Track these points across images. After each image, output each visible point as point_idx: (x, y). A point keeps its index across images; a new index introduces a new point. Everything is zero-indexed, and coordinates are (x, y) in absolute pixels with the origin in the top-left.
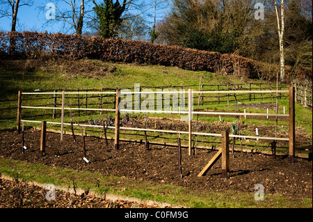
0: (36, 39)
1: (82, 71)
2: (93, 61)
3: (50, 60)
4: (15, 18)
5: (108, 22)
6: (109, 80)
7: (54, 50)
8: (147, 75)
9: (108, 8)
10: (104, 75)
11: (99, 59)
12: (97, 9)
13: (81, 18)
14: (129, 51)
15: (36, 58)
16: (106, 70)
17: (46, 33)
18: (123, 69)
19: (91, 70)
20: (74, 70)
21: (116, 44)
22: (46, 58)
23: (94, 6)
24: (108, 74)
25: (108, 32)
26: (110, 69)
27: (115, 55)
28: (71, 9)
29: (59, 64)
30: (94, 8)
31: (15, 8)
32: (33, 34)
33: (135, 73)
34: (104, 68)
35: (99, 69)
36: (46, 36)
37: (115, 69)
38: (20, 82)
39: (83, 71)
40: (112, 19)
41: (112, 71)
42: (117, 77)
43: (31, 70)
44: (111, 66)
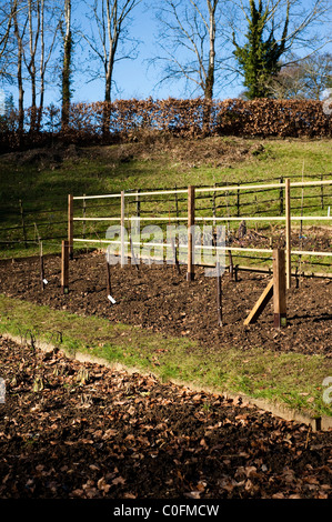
0: (136, 111)
1: (206, 157)
2: (226, 139)
3: (157, 143)
4: (109, 81)
5: (256, 72)
6: (250, 168)
7: (164, 126)
8: (316, 156)
9: (255, 50)
10: (242, 160)
11: (237, 135)
12: (239, 53)
13: (211, 71)
14: (288, 117)
15: (136, 141)
16: (246, 152)
17: (151, 100)
18: (274, 149)
19: (221, 153)
20: (194, 156)
21: (264, 108)
22: (151, 140)
23: (234, 48)
24: (249, 158)
25: (256, 89)
26: (253, 150)
27: (263, 126)
28: (196, 58)
29: (170, 148)
30: (234, 53)
31: (109, 64)
32: (130, 102)
33: (294, 154)
34: (243, 149)
35: (234, 152)
36: (151, 105)
37: (262, 149)
38: (108, 180)
39: (209, 156)
40: (261, 67)
41: (256, 154)
42: (262, 163)
43: (126, 160)
44: (255, 144)
